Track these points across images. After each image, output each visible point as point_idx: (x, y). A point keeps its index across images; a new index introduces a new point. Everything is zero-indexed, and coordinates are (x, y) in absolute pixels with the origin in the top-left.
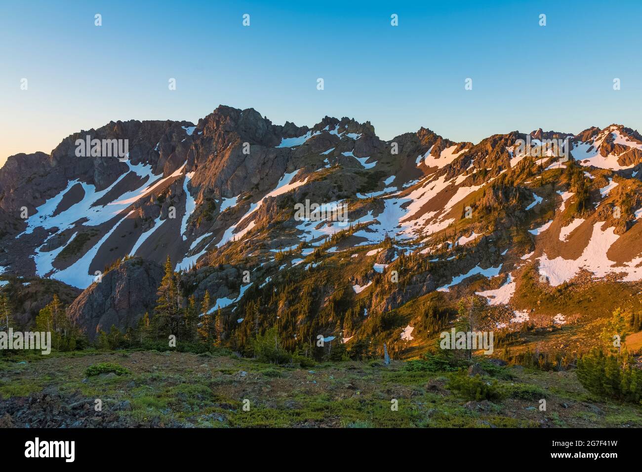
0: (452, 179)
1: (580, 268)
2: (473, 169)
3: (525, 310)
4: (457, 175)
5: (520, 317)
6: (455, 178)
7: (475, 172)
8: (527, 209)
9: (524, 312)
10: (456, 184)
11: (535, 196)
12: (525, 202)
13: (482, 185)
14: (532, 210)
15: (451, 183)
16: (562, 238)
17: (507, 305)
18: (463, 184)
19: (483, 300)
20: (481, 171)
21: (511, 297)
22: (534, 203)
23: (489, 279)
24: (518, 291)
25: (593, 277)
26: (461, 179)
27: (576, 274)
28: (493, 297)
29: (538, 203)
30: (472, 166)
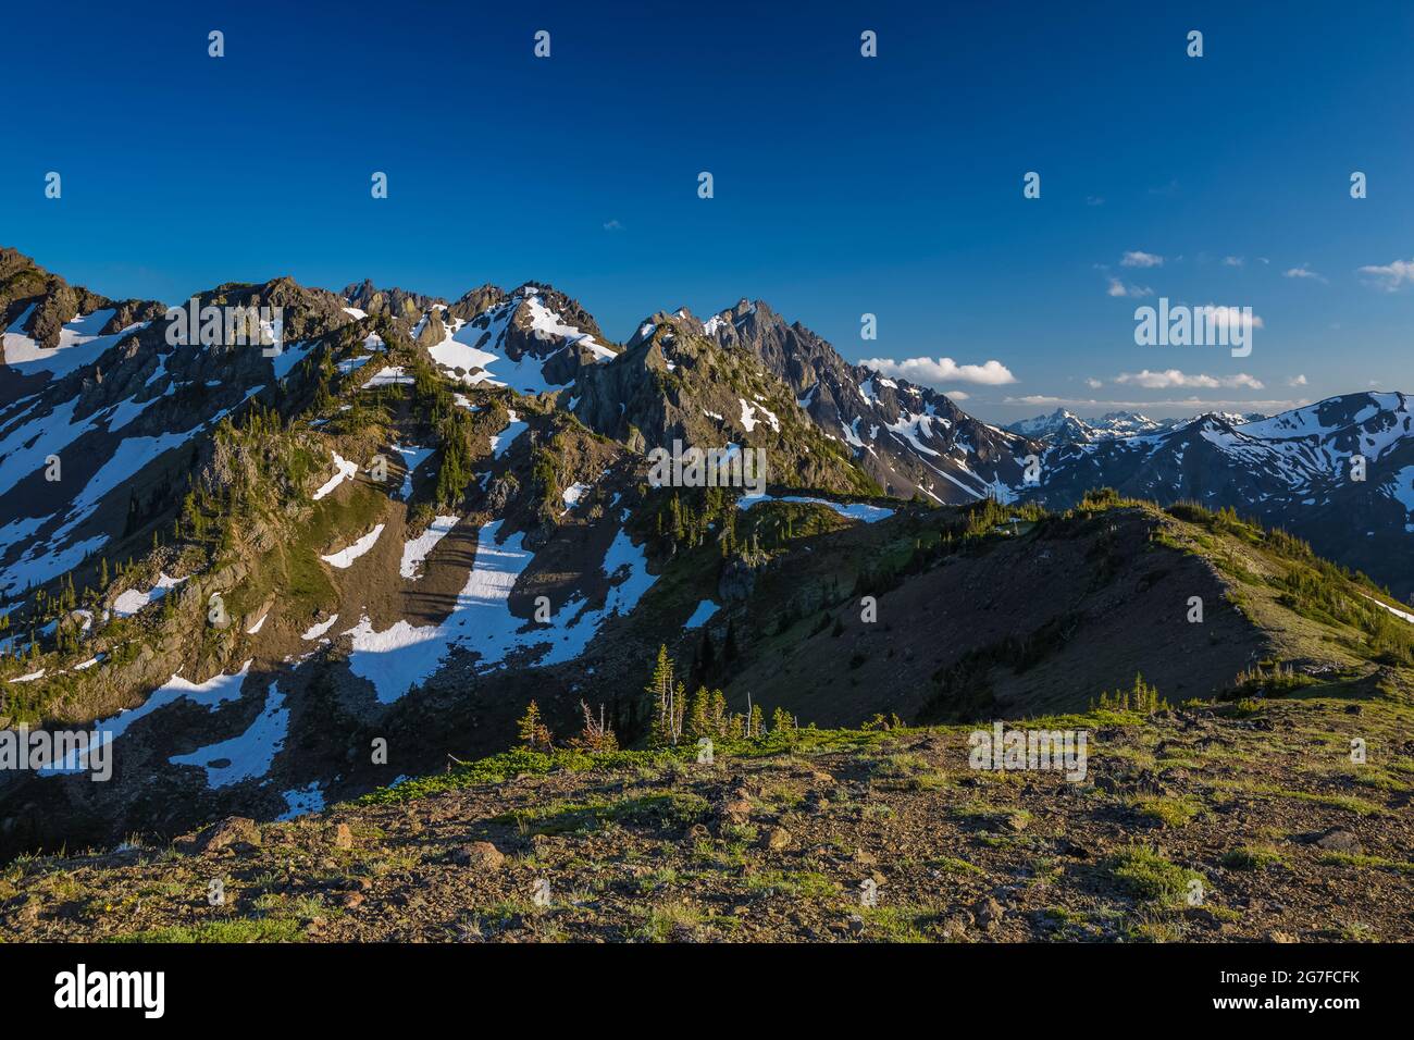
0: (97, 414)
1: (451, 646)
2: (165, 381)
3: (315, 785)
4: (116, 400)
5: (300, 805)
6: (108, 409)
7: (171, 390)
8: (316, 497)
9: (310, 791)
10: (112, 429)
11: (338, 460)
12: (313, 477)
13: (193, 431)
14: (330, 499)
15: (95, 426)
16: (407, 570)
17: (263, 778)
18: (134, 429)
19: (194, 778)
20: (187, 390)
21: (277, 755)
22: (337, 480)
23: (212, 710)
24: (294, 730)
25: (478, 664)
26: (127, 411)
27: (441, 661)
28: (222, 764)
29: (345, 479)
30: (161, 371)
